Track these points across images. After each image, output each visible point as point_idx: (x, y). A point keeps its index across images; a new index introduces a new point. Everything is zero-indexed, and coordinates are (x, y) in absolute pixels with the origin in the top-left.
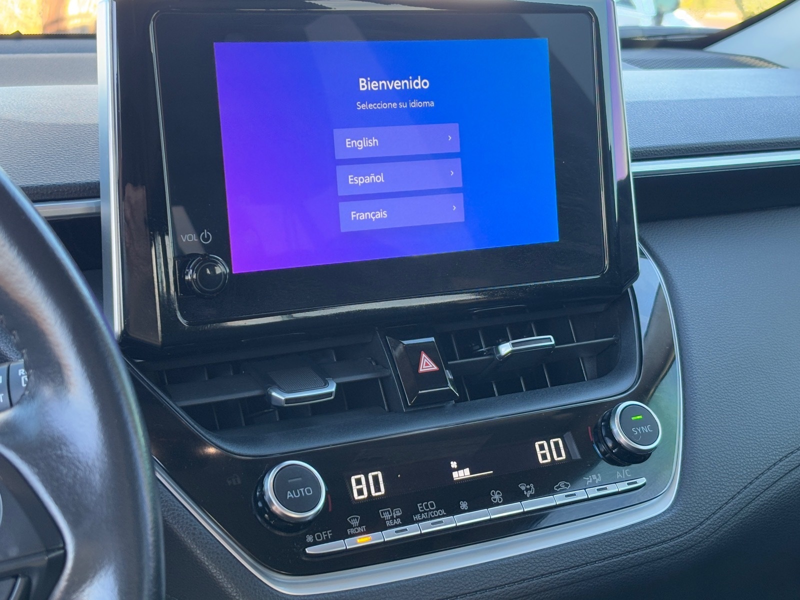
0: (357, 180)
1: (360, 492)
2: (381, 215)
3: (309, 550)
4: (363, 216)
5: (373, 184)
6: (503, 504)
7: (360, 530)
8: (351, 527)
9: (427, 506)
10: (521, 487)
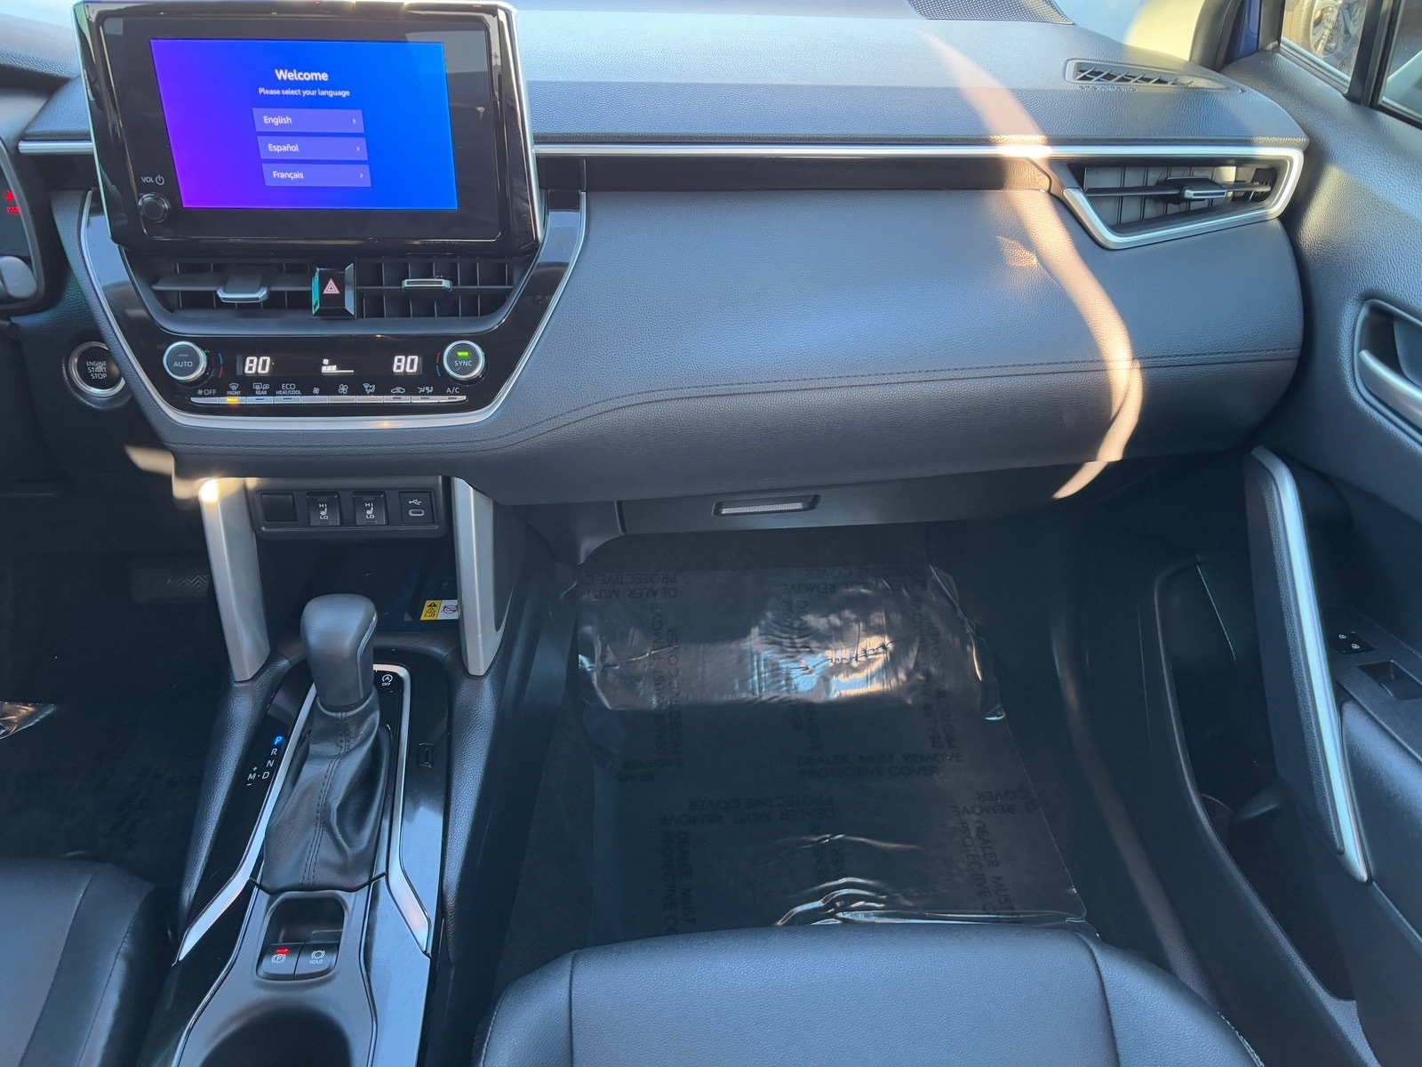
0: (276, 148)
1: (250, 369)
2: (299, 175)
3: (193, 399)
4: (283, 176)
5: (289, 152)
6: (346, 395)
7: (236, 393)
8: (230, 390)
9: (289, 387)
10: (366, 386)
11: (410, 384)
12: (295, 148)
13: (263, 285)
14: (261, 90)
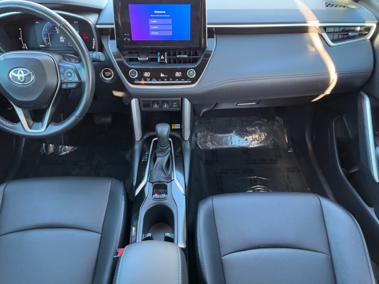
0: (153, 27)
1: (146, 75)
2: (157, 33)
3: (135, 82)
4: (154, 33)
6: (166, 81)
7: (143, 80)
9: (154, 79)
10: (170, 79)
11: (179, 79)
12: (157, 27)
13: (147, 56)
14: (151, 15)
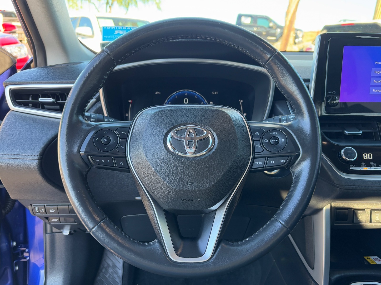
0: (376, 82)
1: (366, 158)
3: (350, 168)
4: (376, 91)
7: (364, 166)
8: (362, 165)
13: (360, 129)
14: (376, 62)
